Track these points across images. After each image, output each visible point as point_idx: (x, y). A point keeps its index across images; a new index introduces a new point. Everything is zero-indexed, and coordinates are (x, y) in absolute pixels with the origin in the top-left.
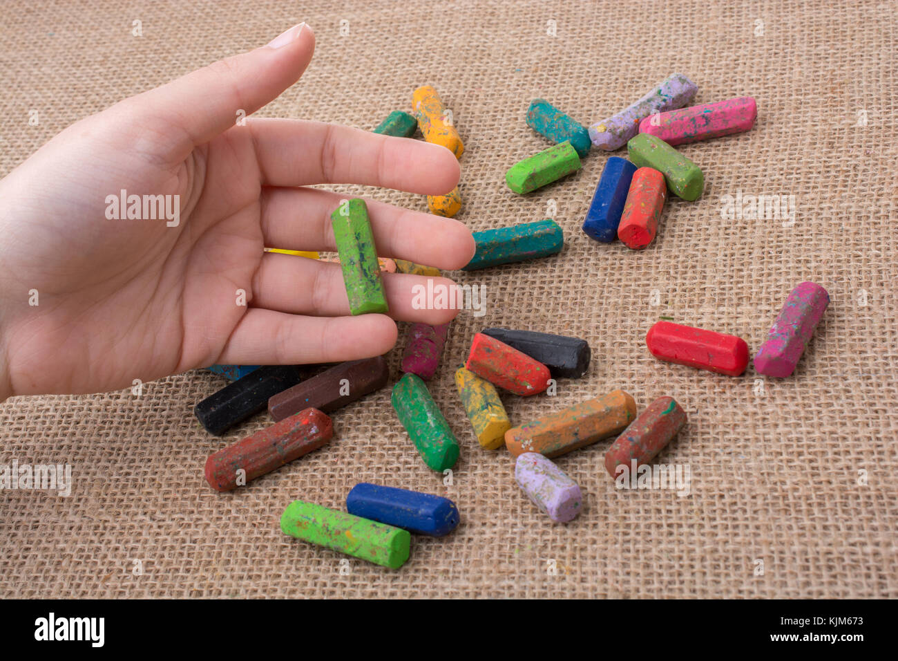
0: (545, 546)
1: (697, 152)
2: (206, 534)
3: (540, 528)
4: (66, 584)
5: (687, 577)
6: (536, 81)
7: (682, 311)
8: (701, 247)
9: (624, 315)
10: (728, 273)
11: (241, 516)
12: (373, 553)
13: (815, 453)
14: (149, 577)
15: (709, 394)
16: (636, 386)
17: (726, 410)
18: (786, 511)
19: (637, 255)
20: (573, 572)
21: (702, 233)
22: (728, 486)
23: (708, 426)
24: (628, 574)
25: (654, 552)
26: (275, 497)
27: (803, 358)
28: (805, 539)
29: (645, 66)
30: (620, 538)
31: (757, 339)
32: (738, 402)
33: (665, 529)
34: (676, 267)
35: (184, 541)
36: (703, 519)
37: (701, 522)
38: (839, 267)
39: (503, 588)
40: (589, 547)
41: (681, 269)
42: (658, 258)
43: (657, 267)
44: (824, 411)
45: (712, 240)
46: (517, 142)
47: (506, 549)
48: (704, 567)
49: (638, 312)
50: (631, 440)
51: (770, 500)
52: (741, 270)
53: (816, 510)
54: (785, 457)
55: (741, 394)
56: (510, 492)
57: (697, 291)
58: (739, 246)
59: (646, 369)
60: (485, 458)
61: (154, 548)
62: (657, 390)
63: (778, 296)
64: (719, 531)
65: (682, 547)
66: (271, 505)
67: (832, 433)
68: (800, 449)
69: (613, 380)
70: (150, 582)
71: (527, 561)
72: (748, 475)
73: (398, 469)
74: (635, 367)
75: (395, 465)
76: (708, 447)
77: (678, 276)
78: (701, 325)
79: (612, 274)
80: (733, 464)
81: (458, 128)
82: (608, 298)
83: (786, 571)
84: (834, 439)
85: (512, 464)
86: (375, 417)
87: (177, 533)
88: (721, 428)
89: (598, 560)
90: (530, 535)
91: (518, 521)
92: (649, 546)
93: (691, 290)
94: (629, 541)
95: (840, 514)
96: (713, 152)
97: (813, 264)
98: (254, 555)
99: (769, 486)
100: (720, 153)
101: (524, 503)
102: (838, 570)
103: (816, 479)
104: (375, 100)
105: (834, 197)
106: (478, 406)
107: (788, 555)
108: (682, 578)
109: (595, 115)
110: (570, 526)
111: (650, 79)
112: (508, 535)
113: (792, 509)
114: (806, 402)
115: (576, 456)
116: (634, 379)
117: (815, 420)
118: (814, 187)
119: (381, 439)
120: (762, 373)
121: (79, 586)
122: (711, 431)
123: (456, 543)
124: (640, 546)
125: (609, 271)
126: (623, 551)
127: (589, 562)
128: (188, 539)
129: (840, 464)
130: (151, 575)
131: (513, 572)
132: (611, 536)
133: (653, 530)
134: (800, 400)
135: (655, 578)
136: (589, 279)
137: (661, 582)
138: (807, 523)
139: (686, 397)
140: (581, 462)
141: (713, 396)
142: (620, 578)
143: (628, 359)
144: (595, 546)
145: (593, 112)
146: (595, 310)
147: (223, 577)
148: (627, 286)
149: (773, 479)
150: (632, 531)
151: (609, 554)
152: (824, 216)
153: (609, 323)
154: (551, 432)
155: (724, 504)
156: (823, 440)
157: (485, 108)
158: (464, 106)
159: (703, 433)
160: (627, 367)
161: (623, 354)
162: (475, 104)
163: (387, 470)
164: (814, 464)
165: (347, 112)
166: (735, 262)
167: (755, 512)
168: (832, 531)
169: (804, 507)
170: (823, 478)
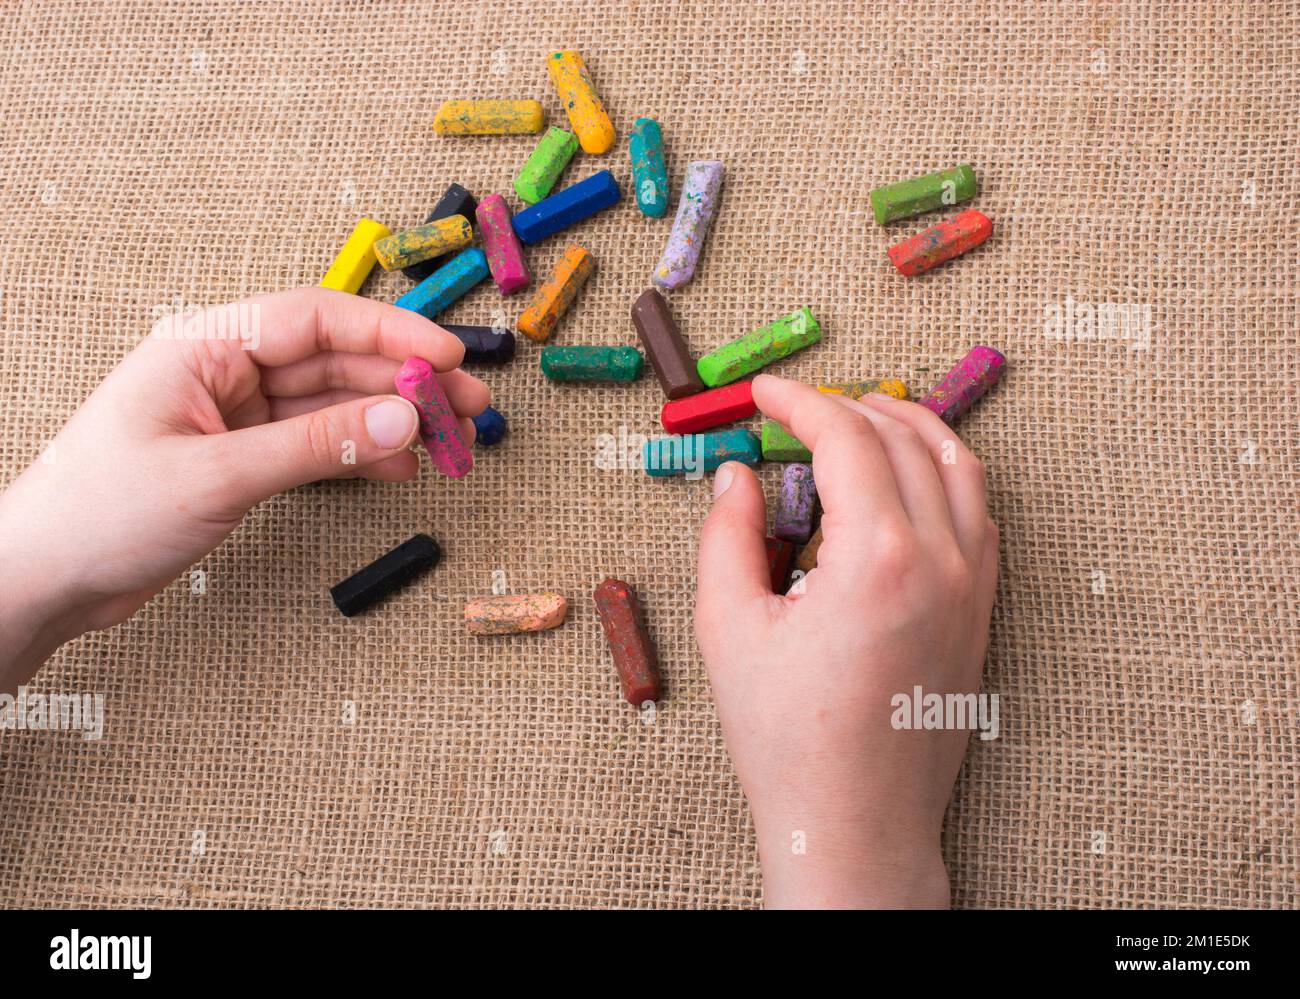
4: (366, 671)
7: (937, 358)
9: (878, 358)
10: (983, 307)
13: (1065, 546)
14: (445, 665)
18: (1038, 610)
28: (1055, 643)
34: (930, 295)
41: (934, 298)
43: (910, 294)
44: (1075, 494)
49: (892, 355)
52: (996, 304)
53: (1064, 610)
54: (1037, 548)
57: (951, 330)
61: (444, 633)
67: (1081, 522)
68: (1051, 540)
70: (448, 670)
77: (932, 307)
79: (864, 301)
82: (860, 333)
84: (1082, 529)
93: (946, 328)
95: (1086, 617)
102: (1082, 677)
103: (1065, 575)
105: (1092, 204)
138: (1057, 625)
147: (518, 666)
148: (879, 318)
152: (1082, 231)
156: (1072, 530)
164: (1064, 558)
166: (990, 292)
168: (1078, 635)
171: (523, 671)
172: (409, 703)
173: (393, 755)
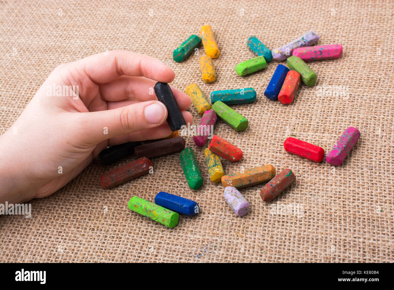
0: (232, 225)
1: (316, 65)
2: (98, 205)
3: (231, 217)
4: (41, 220)
5: (287, 244)
6: (253, 27)
7: (300, 133)
8: (312, 106)
9: (276, 132)
10: (321, 119)
11: (113, 200)
12: (163, 221)
13: (346, 199)
14: (74, 221)
15: (306, 169)
16: (277, 162)
17: (312, 177)
18: (330, 221)
19: (285, 107)
20: (242, 237)
21: (313, 100)
22: (308, 208)
23: (304, 183)
24: (264, 240)
25: (275, 232)
26: (127, 193)
27: (346, 158)
28: (336, 233)
29: (299, 25)
30: (263, 225)
31: (329, 148)
32: (318, 174)
33: (281, 223)
34: (300, 114)
35: (89, 208)
36: (297, 221)
37: (296, 222)
38: (367, 121)
39: (214, 240)
40: (250, 227)
41: (302, 115)
42: (293, 109)
43: (293, 113)
44: (352, 181)
45: (317, 104)
46: (242, 53)
47: (217, 225)
48: (294, 240)
49: (282, 132)
50: (271, 185)
51: (325, 216)
52: (327, 118)
53: (342, 222)
54: (333, 199)
55: (319, 171)
56: (221, 201)
57: (307, 125)
58: (327, 108)
59: (282, 156)
60: (213, 186)
61: (77, 209)
62: (285, 165)
63: (340, 131)
64: (302, 226)
65: (287, 231)
66: (125, 196)
67: (353, 191)
68: (340, 196)
69: (268, 159)
70: (74, 223)
71: (225, 230)
72: (317, 204)
73: (178, 187)
74: (278, 154)
75: (176, 185)
76: (303, 191)
77: (301, 118)
78: (307, 140)
79: (274, 114)
80: (312, 199)
81: (219, 44)
82: (271, 124)
83: (327, 245)
84: (354, 193)
85: (223, 189)
86: (171, 164)
87: (87, 204)
88: (309, 184)
89: (253, 233)
90: (227, 220)
91: (223, 214)
92: (273, 229)
93: (305, 124)
94: (266, 227)
95: (352, 224)
96: (322, 66)
97: (356, 119)
98: (117, 216)
99: (325, 210)
100: (325, 67)
101: (226, 206)
102: (348, 247)
103: (344, 209)
104: (186, 28)
105: (369, 91)
106: (212, 165)
107: (328, 239)
108: (285, 244)
109: (276, 44)
110: (243, 218)
111: (300, 31)
112: (218, 219)
113: (333, 220)
114: (345, 177)
115: (250, 189)
116: (277, 159)
117: (348, 185)
118: (362, 86)
119: (172, 174)
120: (329, 163)
121: (46, 221)
122: (305, 184)
123: (197, 220)
124: (270, 229)
125: (273, 113)
126: (263, 230)
127: (249, 233)
128: (91, 207)
129: (355, 204)
130: (75, 220)
131: (218, 234)
132: (259, 224)
133: (276, 223)
134: (342, 176)
135: (274, 243)
136: (264, 115)
137: (277, 245)
138: (338, 227)
139: (297, 169)
140: (251, 192)
141: (308, 170)
142: (261, 241)
143: (276, 151)
144: (252, 227)
145: (275, 43)
146: (265, 129)
147: (103, 224)
148: (279, 120)
149: (327, 207)
150: (268, 223)
151: (257, 231)
152: (364, 98)
153: (270, 135)
154: (240, 179)
155: (306, 215)
156: (349, 193)
157: (231, 36)
158: (222, 34)
159: (302, 185)
160: (275, 154)
161: (274, 148)
162: (227, 34)
163: (173, 187)
164: (344, 203)
165: (173, 32)
166: (324, 115)
167: (318, 220)
168: (348, 231)
169: (338, 220)
170: (347, 209)
171: (105, 225)
172: (54, 233)
173: (41, 252)
